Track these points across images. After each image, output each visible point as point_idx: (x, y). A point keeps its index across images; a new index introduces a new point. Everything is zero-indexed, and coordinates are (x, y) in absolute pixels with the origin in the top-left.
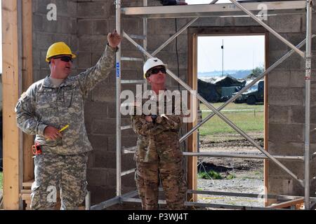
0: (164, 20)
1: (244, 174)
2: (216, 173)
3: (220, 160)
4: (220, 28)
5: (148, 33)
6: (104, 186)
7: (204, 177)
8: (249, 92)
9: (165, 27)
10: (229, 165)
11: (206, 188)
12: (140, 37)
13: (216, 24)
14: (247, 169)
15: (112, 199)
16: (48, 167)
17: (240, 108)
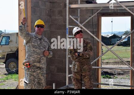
0: (87, 10)
1: (121, 76)
2: (109, 76)
3: (111, 70)
4: (111, 13)
5: (80, 15)
6: (61, 81)
7: (104, 78)
8: (124, 41)
9: (87, 13)
10: (115, 72)
11: (105, 82)
12: (77, 17)
13: (110, 12)
14: (122, 74)
15: (64, 87)
16: (34, 73)
17: (120, 48)
